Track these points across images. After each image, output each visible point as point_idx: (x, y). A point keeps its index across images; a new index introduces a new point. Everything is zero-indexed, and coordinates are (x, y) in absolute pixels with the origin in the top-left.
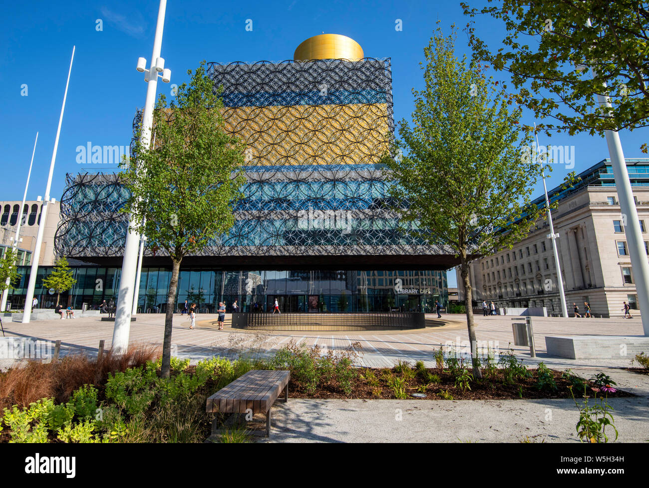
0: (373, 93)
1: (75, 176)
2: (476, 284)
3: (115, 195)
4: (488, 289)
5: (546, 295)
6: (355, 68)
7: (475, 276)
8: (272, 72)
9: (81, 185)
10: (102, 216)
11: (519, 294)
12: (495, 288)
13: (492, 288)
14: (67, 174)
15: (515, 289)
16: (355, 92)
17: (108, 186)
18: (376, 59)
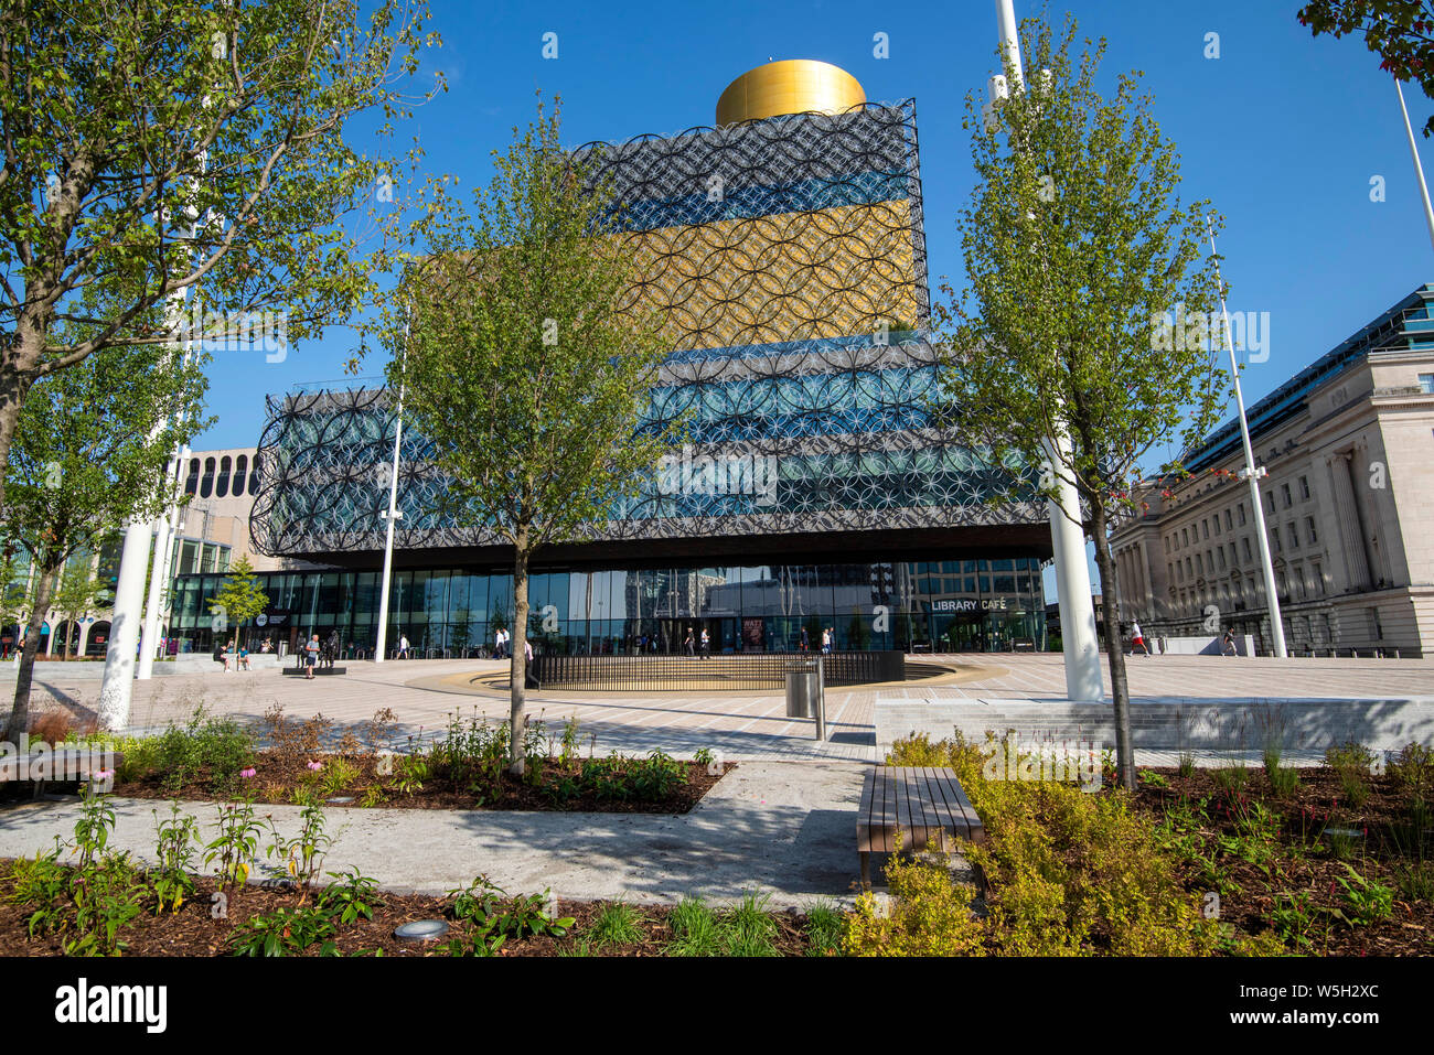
0: (878, 179)
1: (280, 400)
2: (1153, 584)
3: (354, 433)
4: (1178, 594)
5: (1295, 607)
6: (838, 128)
7: (1150, 569)
8: (662, 156)
9: (292, 416)
10: (331, 474)
11: (1240, 606)
12: (1193, 593)
13: (1187, 592)
14: (267, 397)
15: (1233, 595)
16: (838, 181)
17: (340, 414)
18: (883, 104)
